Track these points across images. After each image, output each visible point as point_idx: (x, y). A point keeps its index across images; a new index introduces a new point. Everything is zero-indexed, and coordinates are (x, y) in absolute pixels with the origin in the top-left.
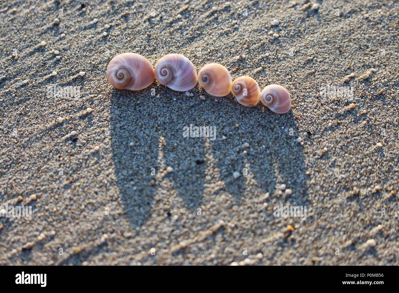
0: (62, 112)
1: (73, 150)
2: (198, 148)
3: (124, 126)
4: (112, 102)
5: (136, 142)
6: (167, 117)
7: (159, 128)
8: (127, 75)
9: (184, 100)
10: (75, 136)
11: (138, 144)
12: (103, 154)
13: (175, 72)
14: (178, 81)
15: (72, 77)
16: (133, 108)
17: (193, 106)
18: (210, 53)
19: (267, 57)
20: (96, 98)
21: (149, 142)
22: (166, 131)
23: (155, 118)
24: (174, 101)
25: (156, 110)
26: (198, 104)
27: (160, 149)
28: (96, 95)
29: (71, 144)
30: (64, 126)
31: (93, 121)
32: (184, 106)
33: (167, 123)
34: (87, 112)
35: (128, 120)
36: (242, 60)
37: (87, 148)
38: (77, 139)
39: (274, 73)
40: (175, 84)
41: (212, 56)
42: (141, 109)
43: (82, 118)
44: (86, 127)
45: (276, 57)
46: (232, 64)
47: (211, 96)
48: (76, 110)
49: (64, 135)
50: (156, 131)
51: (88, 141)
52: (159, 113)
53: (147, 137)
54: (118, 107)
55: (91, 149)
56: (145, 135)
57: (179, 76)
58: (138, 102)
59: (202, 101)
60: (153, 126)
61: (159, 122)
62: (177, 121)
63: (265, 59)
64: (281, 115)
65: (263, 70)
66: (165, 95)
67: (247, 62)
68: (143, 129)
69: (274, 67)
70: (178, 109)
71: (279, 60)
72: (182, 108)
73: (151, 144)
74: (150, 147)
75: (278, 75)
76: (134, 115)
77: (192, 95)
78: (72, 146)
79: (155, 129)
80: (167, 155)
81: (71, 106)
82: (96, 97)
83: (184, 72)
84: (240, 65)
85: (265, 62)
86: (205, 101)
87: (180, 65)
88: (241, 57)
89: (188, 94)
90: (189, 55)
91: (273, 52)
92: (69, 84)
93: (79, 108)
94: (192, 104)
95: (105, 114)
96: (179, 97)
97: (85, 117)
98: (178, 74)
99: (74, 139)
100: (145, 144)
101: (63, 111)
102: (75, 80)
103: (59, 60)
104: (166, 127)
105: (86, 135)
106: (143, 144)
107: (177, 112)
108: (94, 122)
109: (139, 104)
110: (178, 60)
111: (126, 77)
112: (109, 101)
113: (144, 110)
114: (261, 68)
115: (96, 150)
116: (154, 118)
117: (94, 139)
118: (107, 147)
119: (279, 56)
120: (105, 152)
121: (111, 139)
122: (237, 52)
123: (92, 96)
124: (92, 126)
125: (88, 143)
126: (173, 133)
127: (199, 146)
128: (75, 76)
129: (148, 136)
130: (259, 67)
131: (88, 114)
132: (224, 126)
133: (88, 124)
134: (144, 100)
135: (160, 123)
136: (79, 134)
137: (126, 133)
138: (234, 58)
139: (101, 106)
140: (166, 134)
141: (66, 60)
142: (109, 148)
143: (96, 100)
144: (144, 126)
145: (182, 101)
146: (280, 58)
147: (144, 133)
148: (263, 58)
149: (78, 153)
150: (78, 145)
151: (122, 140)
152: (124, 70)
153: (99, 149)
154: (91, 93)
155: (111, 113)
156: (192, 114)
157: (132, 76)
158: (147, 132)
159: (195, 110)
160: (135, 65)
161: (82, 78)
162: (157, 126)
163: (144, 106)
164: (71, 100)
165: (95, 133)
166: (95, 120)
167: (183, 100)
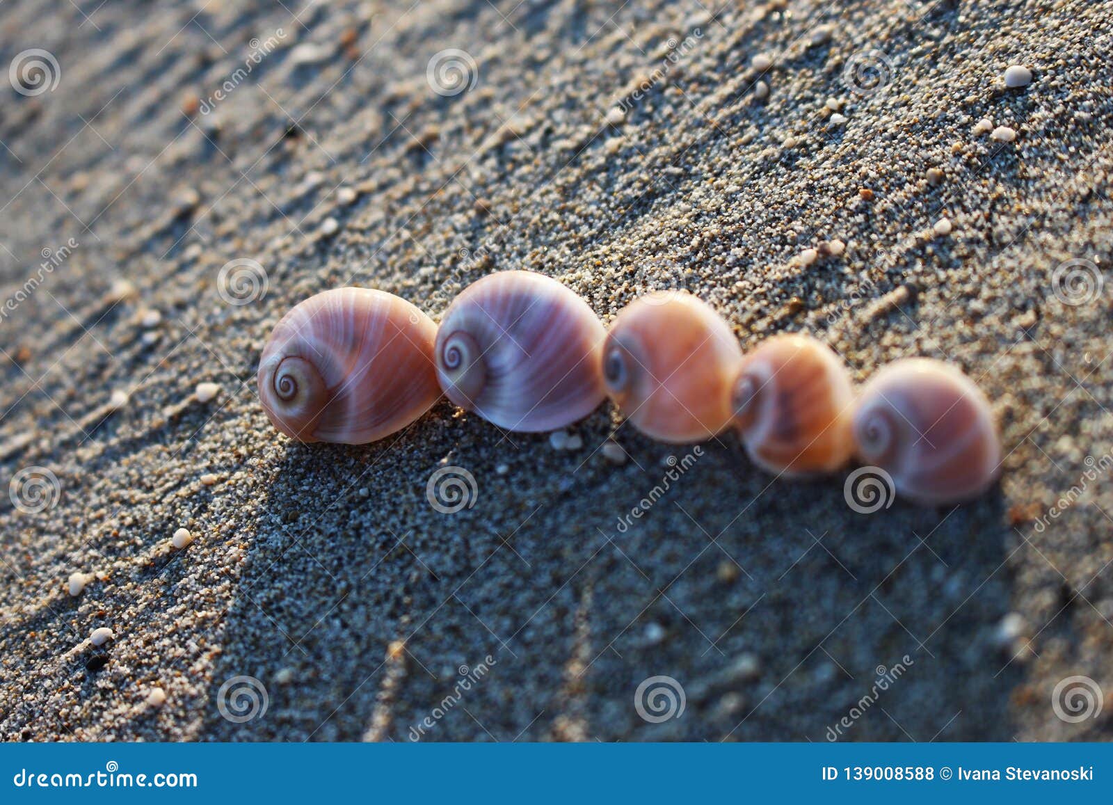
0: (93, 552)
1: (77, 708)
2: (530, 687)
3: (279, 598)
4: (271, 501)
5: (305, 666)
6: (453, 551)
7: (406, 600)
8: (310, 381)
9: (540, 468)
10: (103, 646)
11: (308, 674)
12: (170, 723)
13: (496, 349)
14: (511, 387)
15: (170, 411)
16: (337, 518)
17: (567, 495)
18: (696, 253)
19: (942, 240)
20: (220, 488)
21: (352, 664)
22: (430, 614)
23: (406, 556)
24: (497, 477)
25: (419, 521)
26: (593, 484)
27: (384, 695)
28: (226, 474)
29: (83, 679)
30: (81, 609)
31: (184, 581)
32: (530, 498)
33: (445, 574)
34: (173, 548)
35: (304, 571)
36: (826, 265)
37: (126, 699)
38: (106, 659)
39: (955, 311)
40: (505, 403)
41: (702, 263)
42: (366, 519)
43: (148, 571)
44: (154, 607)
45: (981, 235)
46: (777, 291)
47: (652, 442)
48: (139, 542)
49: (70, 645)
50: (393, 616)
51: (140, 665)
52: (425, 536)
53: (350, 643)
54: (285, 521)
55: (140, 699)
56: (345, 634)
57: (509, 367)
58: (363, 492)
59: (609, 467)
60: (387, 595)
61: (415, 574)
62: (489, 563)
63: (929, 249)
64: (943, 510)
65: (912, 300)
66: (470, 455)
67: (847, 270)
68: (345, 607)
69: (963, 281)
70: (504, 512)
71: (995, 245)
72: (519, 505)
73: (355, 674)
74: (348, 688)
75: (976, 317)
76: (331, 550)
77: (575, 443)
78: (78, 689)
79: (388, 607)
80: (401, 723)
81: (130, 527)
82: (222, 480)
83: (532, 344)
84: (811, 288)
85: (927, 260)
86: (622, 467)
87: (511, 318)
88: (824, 252)
89: (557, 443)
90: (612, 270)
91: (976, 214)
92: (156, 436)
93: (155, 531)
94: (564, 485)
95: (233, 550)
96: (522, 457)
97: (163, 566)
98: (507, 356)
99: (95, 661)
100: (333, 676)
101: (98, 547)
102: (175, 421)
103: (151, 349)
104: (434, 593)
105: (140, 643)
106: (325, 676)
107: (499, 523)
108: (184, 587)
109: (363, 500)
110: (507, 298)
111: (305, 392)
112: (263, 495)
113: (376, 524)
114: (901, 291)
115: (152, 707)
116: (400, 557)
117: (161, 659)
118: (193, 691)
119: (1001, 228)
120: (181, 713)
121: (218, 656)
122: (813, 230)
123: (213, 477)
124: (173, 602)
125: (134, 677)
126: (455, 621)
127: (542, 681)
128: (184, 403)
129: (357, 638)
130: (897, 286)
131: (174, 552)
132: (670, 581)
133: (164, 595)
134: (388, 480)
135: (419, 578)
136: (121, 638)
137: (282, 627)
138: (794, 260)
139: (229, 517)
140: (428, 628)
141: (172, 346)
142: (199, 695)
143: (218, 494)
144: (353, 595)
145: (529, 475)
146: (1000, 235)
147: (344, 625)
148: (921, 244)
149: (91, 718)
150: (101, 684)
151: (257, 660)
152: (299, 362)
153: (164, 702)
154: (210, 469)
155: (253, 545)
156: (554, 531)
157: (332, 384)
158: (358, 619)
159: (572, 511)
160: (346, 335)
161: (204, 409)
162: (399, 590)
163: (379, 509)
164: (140, 502)
165: (170, 636)
166: (190, 580)
167: (534, 469)
